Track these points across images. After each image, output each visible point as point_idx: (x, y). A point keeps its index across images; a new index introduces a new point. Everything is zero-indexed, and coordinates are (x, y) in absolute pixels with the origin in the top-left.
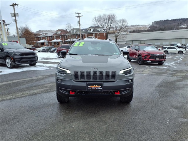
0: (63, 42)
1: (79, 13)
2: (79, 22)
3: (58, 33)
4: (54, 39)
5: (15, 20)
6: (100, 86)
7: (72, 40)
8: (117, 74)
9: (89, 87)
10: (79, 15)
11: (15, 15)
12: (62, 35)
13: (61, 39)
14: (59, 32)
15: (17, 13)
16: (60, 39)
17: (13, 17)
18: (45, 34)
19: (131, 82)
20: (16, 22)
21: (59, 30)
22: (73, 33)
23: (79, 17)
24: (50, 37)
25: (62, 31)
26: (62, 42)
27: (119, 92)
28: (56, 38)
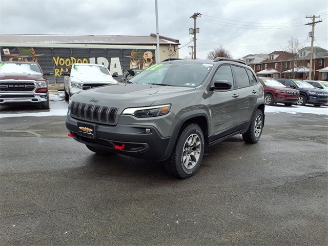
0: (279, 74)
1: (314, 17)
2: (312, 35)
3: (273, 58)
4: (264, 69)
5: (194, 39)
6: (92, 130)
7: (295, 71)
8: (119, 113)
9: (80, 128)
10: (313, 20)
11: (195, 31)
12: (280, 61)
13: (276, 69)
14: (275, 57)
15: (198, 28)
16: (274, 68)
17: (192, 34)
18: (250, 60)
19: (149, 133)
20: (195, 41)
21: (275, 53)
22: (301, 58)
23: (313, 24)
24: (257, 65)
25: (283, 54)
26: (277, 75)
27: (123, 145)
28: (267, 68)
